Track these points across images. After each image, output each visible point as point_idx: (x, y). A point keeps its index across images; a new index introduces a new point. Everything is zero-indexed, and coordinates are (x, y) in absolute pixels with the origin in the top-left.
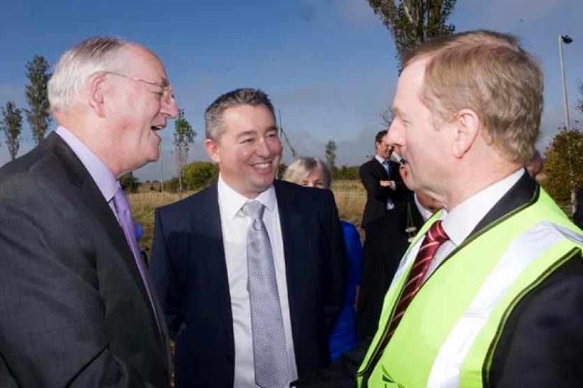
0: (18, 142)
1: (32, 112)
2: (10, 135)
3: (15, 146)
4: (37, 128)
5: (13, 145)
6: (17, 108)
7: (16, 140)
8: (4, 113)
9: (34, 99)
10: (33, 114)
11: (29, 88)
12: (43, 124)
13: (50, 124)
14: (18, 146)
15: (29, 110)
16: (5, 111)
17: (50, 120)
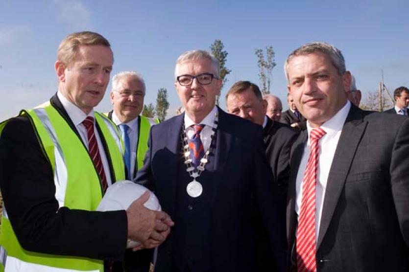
17: (224, 81)
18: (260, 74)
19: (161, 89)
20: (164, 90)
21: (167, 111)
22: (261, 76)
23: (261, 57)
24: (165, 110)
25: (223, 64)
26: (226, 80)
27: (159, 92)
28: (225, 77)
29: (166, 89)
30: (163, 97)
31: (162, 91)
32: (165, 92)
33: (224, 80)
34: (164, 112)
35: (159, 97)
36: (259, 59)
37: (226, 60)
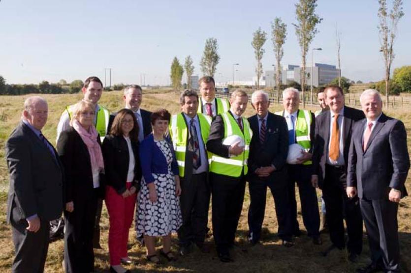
0: (282, 50)
1: (300, 27)
2: (276, 44)
3: (280, 53)
4: (303, 40)
5: (279, 53)
6: (282, 22)
7: (281, 49)
8: (273, 26)
9: (302, 16)
10: (300, 28)
11: (298, 6)
12: (308, 36)
13: (314, 37)
14: (283, 53)
15: (298, 24)
16: (274, 25)
17: (314, 33)
18: (380, 27)
19: (210, 39)
20: (214, 40)
21: (217, 67)
22: (381, 29)
23: (383, 4)
24: (214, 65)
25: (312, 10)
26: (316, 31)
27: (208, 43)
28: (315, 28)
29: (216, 39)
30: (212, 49)
31: (210, 42)
32: (215, 42)
33: (314, 31)
34: (213, 68)
35: (207, 48)
36: (380, 6)
37: (316, 5)
